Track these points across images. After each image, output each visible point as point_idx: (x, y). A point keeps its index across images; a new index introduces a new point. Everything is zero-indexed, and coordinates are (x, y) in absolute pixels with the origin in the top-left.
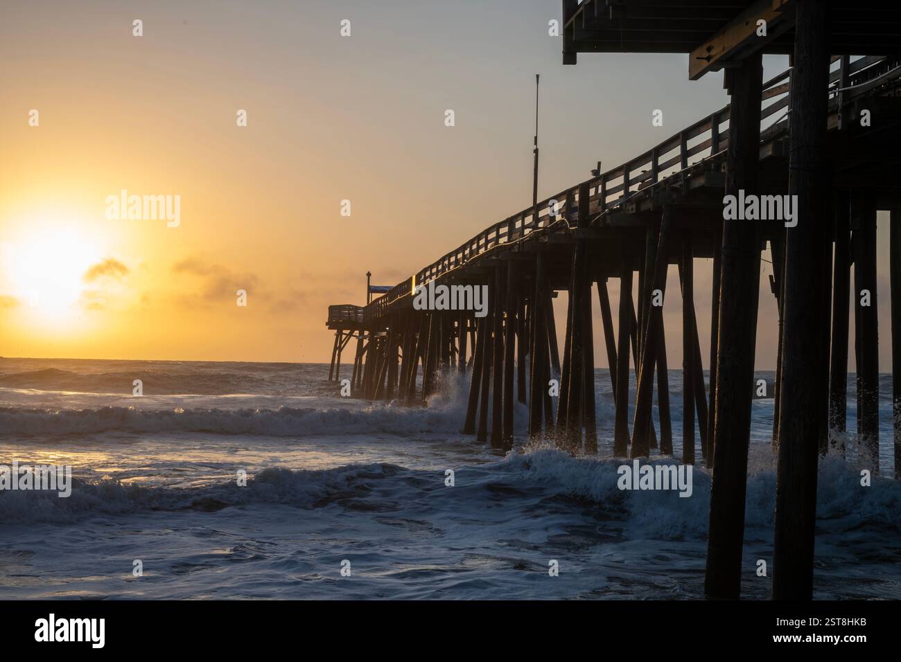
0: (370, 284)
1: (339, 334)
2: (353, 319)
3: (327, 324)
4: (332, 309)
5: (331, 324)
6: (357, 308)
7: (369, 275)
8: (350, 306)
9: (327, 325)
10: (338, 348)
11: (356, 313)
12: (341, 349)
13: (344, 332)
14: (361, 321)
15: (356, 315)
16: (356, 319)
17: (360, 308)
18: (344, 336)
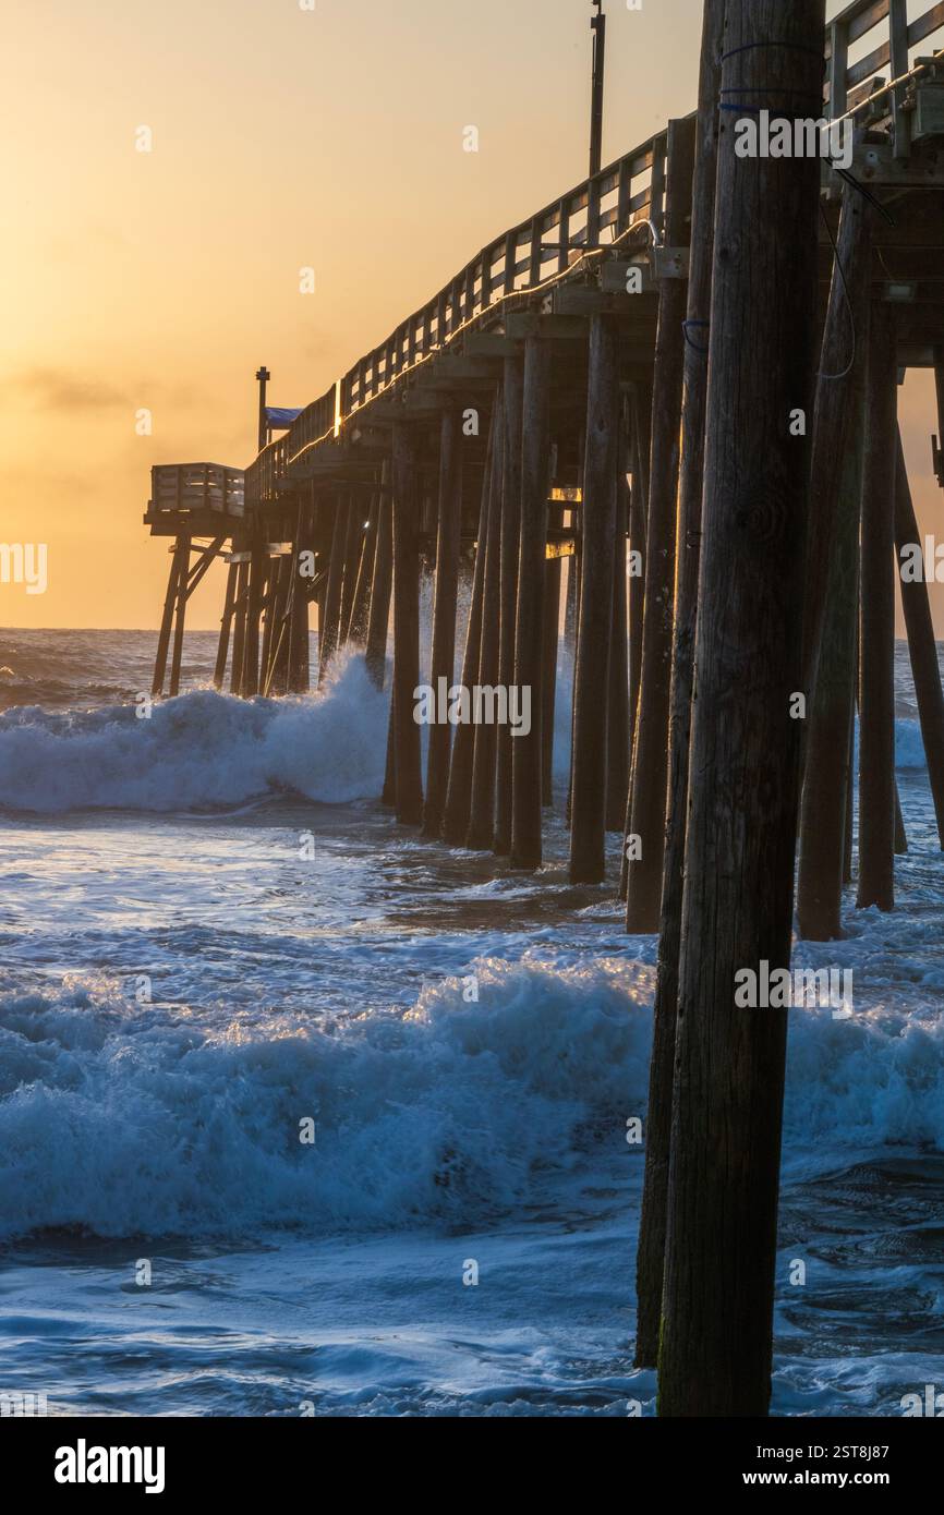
0: (267, 405)
1: (181, 552)
2: (219, 507)
3: (147, 520)
4: (163, 476)
5: (158, 520)
6: (227, 473)
7: (263, 376)
8: (208, 466)
9: (146, 522)
10: (180, 588)
11: (227, 487)
12: (185, 594)
13: (195, 541)
14: (239, 512)
15: (226, 496)
16: (226, 505)
17: (237, 473)
18: (195, 557)
